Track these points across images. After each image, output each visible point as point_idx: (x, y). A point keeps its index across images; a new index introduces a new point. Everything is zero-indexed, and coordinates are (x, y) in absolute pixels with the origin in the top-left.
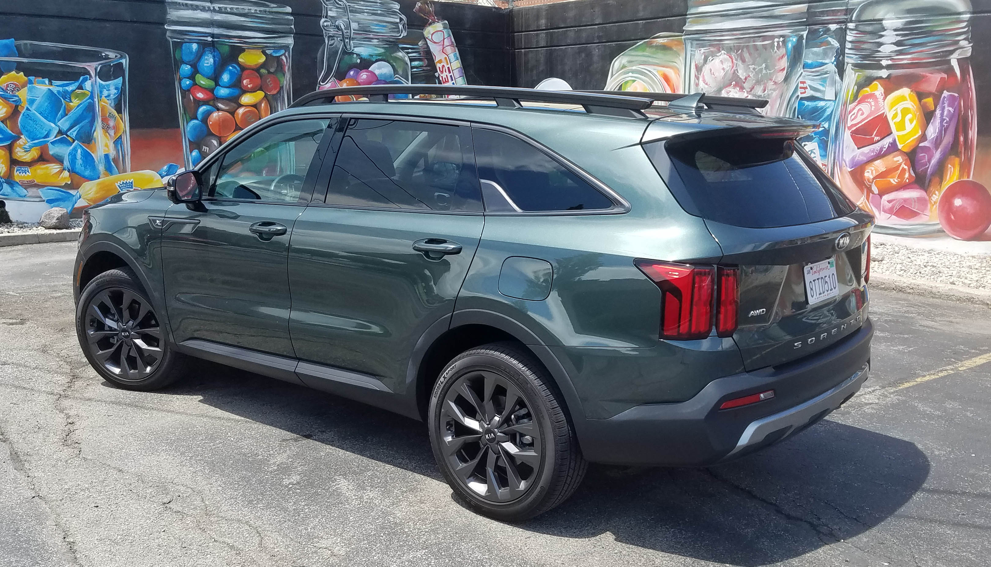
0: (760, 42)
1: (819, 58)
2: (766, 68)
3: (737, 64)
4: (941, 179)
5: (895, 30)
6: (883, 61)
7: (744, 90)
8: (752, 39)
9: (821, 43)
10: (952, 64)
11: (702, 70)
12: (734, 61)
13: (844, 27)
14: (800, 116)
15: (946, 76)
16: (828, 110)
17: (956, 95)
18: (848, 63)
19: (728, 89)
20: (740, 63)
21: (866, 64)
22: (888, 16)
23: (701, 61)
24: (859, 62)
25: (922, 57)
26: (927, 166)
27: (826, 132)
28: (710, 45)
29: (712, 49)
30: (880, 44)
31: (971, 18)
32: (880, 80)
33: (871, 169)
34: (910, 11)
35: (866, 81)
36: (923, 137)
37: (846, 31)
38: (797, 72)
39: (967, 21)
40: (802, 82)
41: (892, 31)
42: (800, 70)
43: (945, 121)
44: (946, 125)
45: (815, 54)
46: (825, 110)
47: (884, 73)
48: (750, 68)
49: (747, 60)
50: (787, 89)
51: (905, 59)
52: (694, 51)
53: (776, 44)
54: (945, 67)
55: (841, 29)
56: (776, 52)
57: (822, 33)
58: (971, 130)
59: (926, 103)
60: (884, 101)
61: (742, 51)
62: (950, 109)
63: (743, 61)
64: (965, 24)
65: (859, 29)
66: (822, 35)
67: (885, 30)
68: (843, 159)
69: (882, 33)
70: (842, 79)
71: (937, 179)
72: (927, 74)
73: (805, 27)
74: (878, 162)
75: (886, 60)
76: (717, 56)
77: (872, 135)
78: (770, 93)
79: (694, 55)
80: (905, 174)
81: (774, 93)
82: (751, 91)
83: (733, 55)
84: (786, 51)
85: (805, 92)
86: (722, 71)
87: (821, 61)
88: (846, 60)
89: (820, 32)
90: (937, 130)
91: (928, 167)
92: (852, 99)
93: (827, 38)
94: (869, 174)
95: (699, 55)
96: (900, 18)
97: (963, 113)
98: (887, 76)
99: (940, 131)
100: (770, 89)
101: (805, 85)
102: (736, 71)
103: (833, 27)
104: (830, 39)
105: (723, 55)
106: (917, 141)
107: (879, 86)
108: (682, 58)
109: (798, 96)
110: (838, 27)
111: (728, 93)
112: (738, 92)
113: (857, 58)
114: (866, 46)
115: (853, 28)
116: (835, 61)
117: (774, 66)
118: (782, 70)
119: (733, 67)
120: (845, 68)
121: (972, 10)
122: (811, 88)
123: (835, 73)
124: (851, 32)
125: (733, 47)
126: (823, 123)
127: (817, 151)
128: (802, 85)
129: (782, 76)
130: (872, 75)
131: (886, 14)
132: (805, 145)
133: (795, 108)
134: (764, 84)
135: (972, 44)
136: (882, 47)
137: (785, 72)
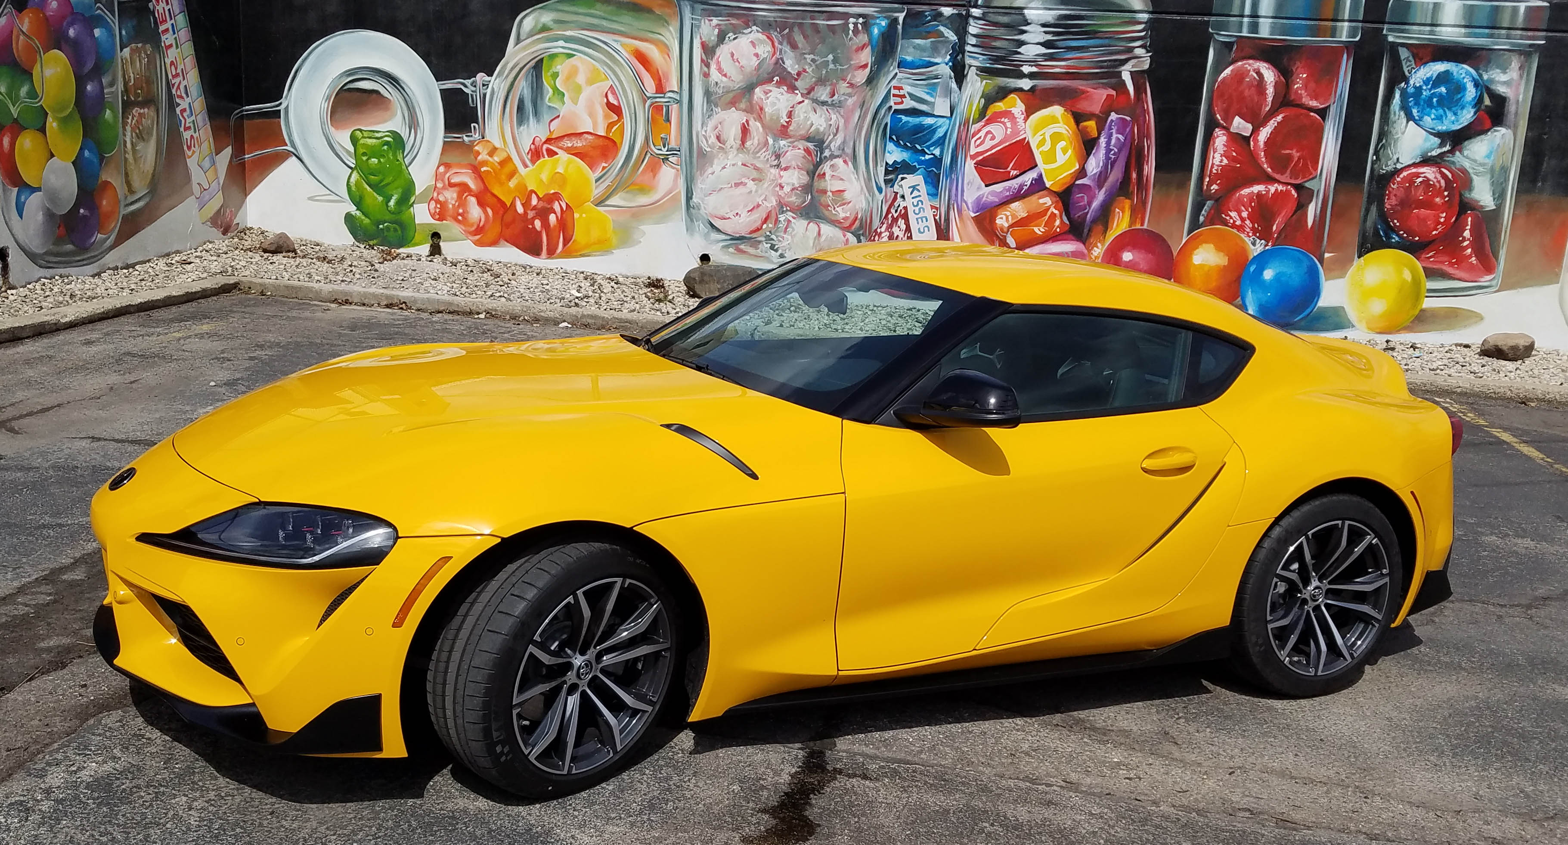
0: (824, 20)
1: (925, 54)
2: (835, 61)
3: (781, 49)
4: (1106, 229)
5: (1044, 25)
6: (1024, 66)
7: (796, 92)
8: (809, 15)
9: (929, 32)
10: (1123, 78)
11: (714, 53)
12: (776, 44)
13: (964, 13)
14: (894, 137)
15: (1114, 93)
16: (939, 130)
17: (1128, 118)
18: (970, 66)
19: (767, 87)
20: (787, 48)
21: (997, 68)
22: (1032, 5)
23: (713, 38)
24: (988, 65)
25: (1082, 66)
26: (1086, 211)
27: (937, 161)
28: (730, 15)
29: (733, 22)
30: (1022, 43)
31: (1150, 19)
32: (1017, 93)
33: (1005, 215)
35: (997, 93)
36: (1082, 172)
37: (966, 19)
38: (888, 72)
39: (1146, 23)
40: (895, 88)
41: (1039, 26)
42: (894, 69)
43: (1112, 152)
44: (1113, 157)
45: (917, 47)
46: (934, 131)
47: (1026, 84)
48: (805, 58)
49: (800, 45)
50: (872, 96)
51: (1058, 67)
52: (700, 21)
53: (851, 26)
54: (1113, 80)
55: (959, 15)
56: (851, 39)
57: (929, 18)
58: (1147, 164)
59: (1086, 127)
60: (1025, 122)
61: (791, 30)
62: (1120, 136)
63: (794, 46)
64: (1141, 27)
65: (988, 19)
66: (930, 21)
67: (1029, 24)
68: (963, 200)
69: (1024, 28)
70: (960, 89)
71: (1100, 228)
72: (1089, 89)
73: (900, 6)
74: (1015, 205)
75: (1029, 65)
76: (744, 33)
77: (1008, 167)
78: (843, 99)
79: (699, 27)
80: (1055, 220)
81: (850, 100)
82: (809, 93)
83: (774, 35)
84: (870, 40)
85: (902, 103)
86: (755, 58)
87: (927, 59)
88: (968, 61)
89: (926, 17)
90: (1101, 164)
91: (1088, 212)
92: (977, 116)
93: (938, 26)
94: (1002, 221)
95: (708, 28)
96: (1050, 9)
97: (1136, 142)
98: (1032, 88)
99: (1105, 166)
100: (842, 93)
101: (902, 92)
102: (781, 62)
103: (947, 11)
104: (942, 28)
105: (755, 34)
106: (1072, 177)
107: (1018, 100)
108: (674, 28)
109: (891, 107)
110: (955, 11)
111: (767, 93)
112: (784, 93)
113: (984, 60)
114: (997, 44)
115: (977, 15)
116: (950, 60)
117: (849, 59)
118: (861, 67)
119: (774, 54)
120: (966, 73)
121: (1151, 9)
122: (913, 97)
123: (951, 78)
124: (975, 21)
125: (774, 23)
126: (931, 149)
127: (923, 188)
128: (896, 92)
129: (861, 76)
130: (1008, 85)
131: (1030, 2)
132: (903, 179)
133: (886, 124)
134: (831, 85)
135: (1150, 54)
136: (1023, 47)
137: (868, 70)
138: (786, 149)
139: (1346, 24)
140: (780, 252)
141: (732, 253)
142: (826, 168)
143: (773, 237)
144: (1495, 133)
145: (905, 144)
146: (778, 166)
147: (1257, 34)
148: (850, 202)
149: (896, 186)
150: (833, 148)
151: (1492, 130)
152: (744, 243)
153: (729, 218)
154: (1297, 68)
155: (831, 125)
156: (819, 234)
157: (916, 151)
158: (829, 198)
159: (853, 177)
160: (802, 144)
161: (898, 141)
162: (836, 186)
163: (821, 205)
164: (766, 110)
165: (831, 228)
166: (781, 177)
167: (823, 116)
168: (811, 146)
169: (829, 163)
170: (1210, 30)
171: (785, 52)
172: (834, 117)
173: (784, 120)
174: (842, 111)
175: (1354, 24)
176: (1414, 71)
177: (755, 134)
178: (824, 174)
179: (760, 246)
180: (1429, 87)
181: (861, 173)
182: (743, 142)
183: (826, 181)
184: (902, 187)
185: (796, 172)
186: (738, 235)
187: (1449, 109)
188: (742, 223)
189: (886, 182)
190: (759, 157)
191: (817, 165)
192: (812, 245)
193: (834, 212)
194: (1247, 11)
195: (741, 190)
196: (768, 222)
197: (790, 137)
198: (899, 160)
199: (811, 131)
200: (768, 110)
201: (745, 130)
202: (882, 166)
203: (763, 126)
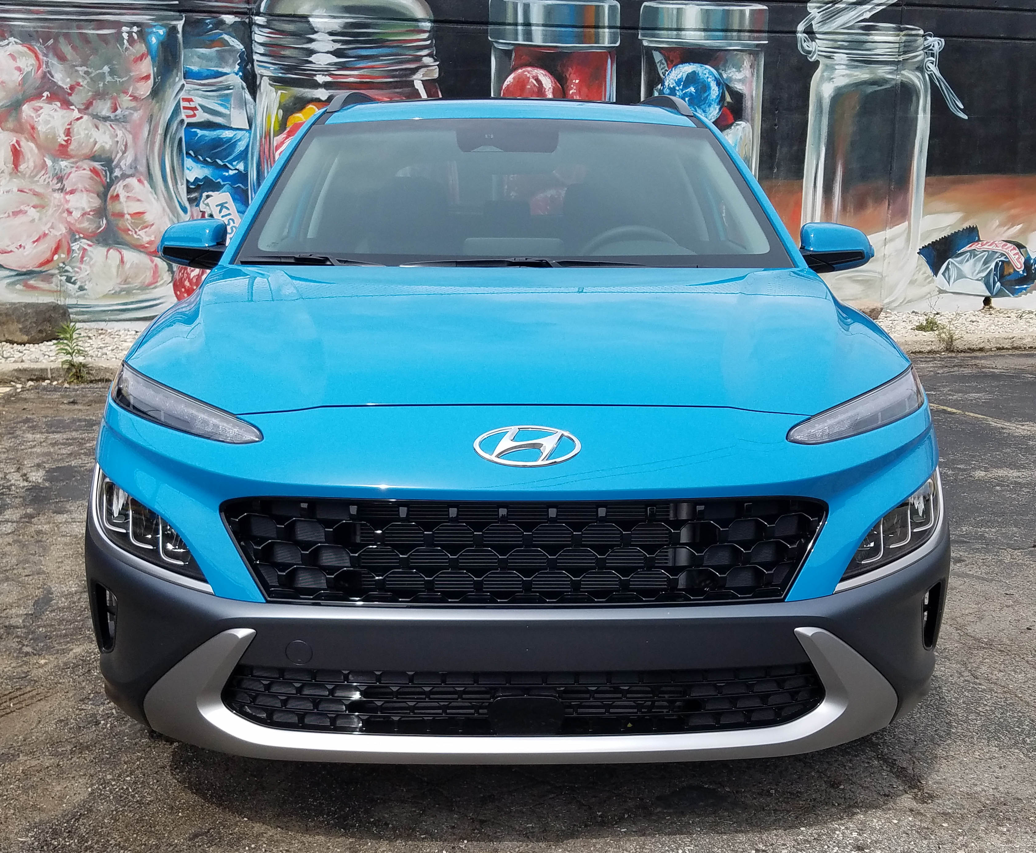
0: (93, 29)
1: (213, 64)
2: (112, 72)
3: (47, 63)
5: (331, 34)
6: (318, 76)
7: (72, 107)
8: (75, 24)
9: (212, 41)
10: (416, 87)
12: (41, 57)
13: (247, 21)
14: (191, 152)
16: (239, 143)
18: (262, 76)
19: (37, 104)
20: (54, 61)
21: (290, 78)
22: (316, 13)
24: (280, 75)
25: (373, 75)
27: (242, 177)
30: (312, 52)
31: (432, 28)
32: (315, 103)
34: (349, 9)
35: (295, 104)
37: (250, 27)
38: (174, 83)
39: (429, 32)
40: (185, 100)
41: (327, 35)
42: (180, 79)
45: (201, 57)
46: (235, 144)
47: (322, 94)
48: (77, 71)
49: (69, 57)
50: (160, 109)
51: (351, 76)
53: (125, 36)
54: (407, 90)
55: (243, 23)
56: (127, 49)
57: (211, 26)
61: (56, 40)
63: (62, 58)
64: (425, 36)
65: (273, 27)
66: (211, 30)
67: (316, 32)
69: (312, 36)
70: (255, 99)
73: (178, 14)
75: (323, 75)
78: (127, 113)
81: (135, 115)
82: (87, 108)
83: (37, 46)
84: (149, 50)
85: (194, 115)
86: (17, 73)
87: (215, 69)
88: (258, 70)
89: (208, 25)
92: (277, 128)
93: (221, 34)
96: (335, 17)
98: (328, 98)
100: (125, 107)
101: (192, 105)
102: (48, 75)
103: (229, 19)
104: (226, 37)
105: (12, 45)
109: (182, 121)
110: (237, 19)
111: (37, 111)
112: (58, 109)
113: (275, 69)
114: (287, 52)
115: (261, 23)
116: (240, 70)
117: (128, 71)
118: (143, 78)
119: (39, 67)
120: (258, 83)
121: (432, 18)
122: (205, 109)
123: (243, 88)
124: (260, 29)
125: (34, 33)
126: (234, 163)
127: (231, 205)
128: (186, 104)
129: (145, 89)
130: (304, 95)
131: (314, 10)
132: (208, 197)
133: (181, 140)
134: (112, 98)
135: (438, 63)
136: (314, 56)
137: (151, 82)
138: (68, 171)
139: (607, 30)
140: (79, 284)
141: (20, 290)
142: (118, 188)
143: (68, 268)
144: (738, 127)
145: (205, 160)
146: (62, 190)
147: (531, 41)
148: (153, 225)
149: (201, 205)
150: (123, 167)
151: (735, 124)
152: (33, 277)
153: (11, 251)
154: (571, 73)
155: (118, 142)
156: (122, 261)
157: (218, 166)
158: (128, 221)
159: (152, 197)
160: (87, 164)
161: (196, 156)
162: (135, 207)
163: (119, 229)
164: (39, 128)
165: (135, 254)
166: (67, 201)
167: (107, 133)
168: (97, 165)
169: (121, 184)
170: (489, 38)
171: (53, 64)
172: (120, 133)
173: (62, 138)
174: (128, 126)
175: (613, 30)
176: (667, 73)
177: (30, 156)
178: (118, 196)
179: (54, 279)
180: (681, 87)
181: (160, 191)
182: (16, 164)
183: (120, 203)
184: (208, 206)
185: (85, 194)
186: (25, 270)
187: (699, 107)
188: (28, 255)
189: (190, 201)
190: (38, 181)
191: (108, 187)
192: (115, 273)
193: (135, 236)
194: (520, 20)
195: (21, 219)
196: (60, 251)
197: (71, 157)
198: (201, 177)
199: (94, 150)
200: (41, 128)
201: (16, 153)
202: (182, 185)
203: (38, 146)
